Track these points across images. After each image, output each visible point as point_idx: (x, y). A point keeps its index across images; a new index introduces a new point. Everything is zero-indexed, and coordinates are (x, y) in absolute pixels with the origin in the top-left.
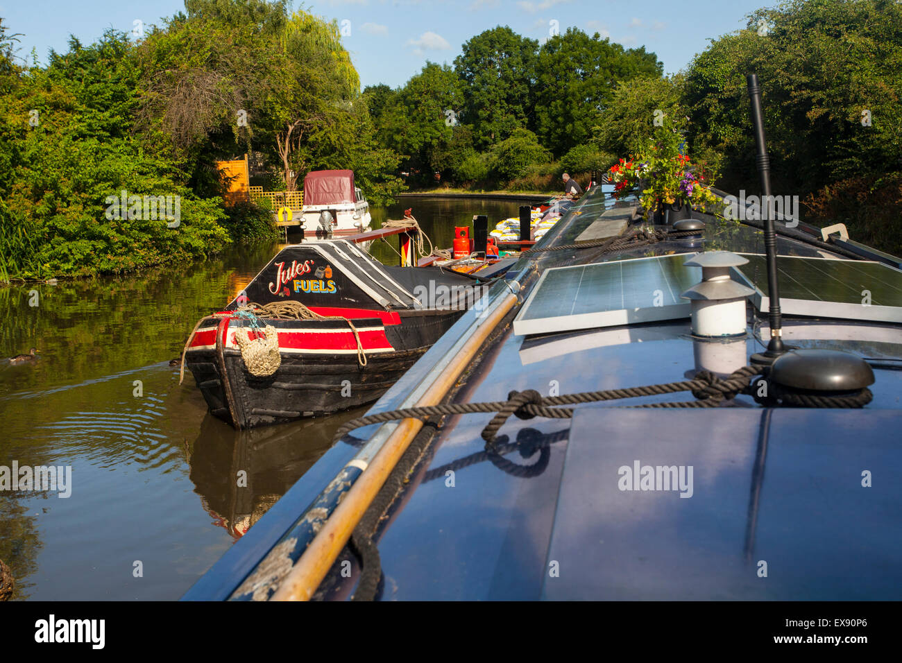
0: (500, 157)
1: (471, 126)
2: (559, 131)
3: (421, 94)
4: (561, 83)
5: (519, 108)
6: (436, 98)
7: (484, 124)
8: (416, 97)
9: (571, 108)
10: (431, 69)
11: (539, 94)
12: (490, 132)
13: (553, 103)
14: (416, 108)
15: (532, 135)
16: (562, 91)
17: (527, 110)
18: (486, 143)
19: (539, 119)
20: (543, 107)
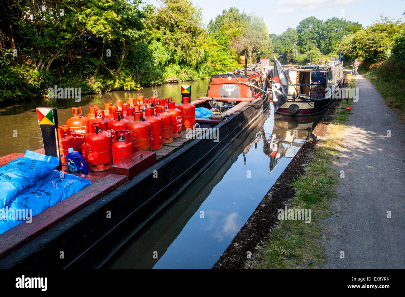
0: (308, 56)
1: (300, 46)
2: (327, 48)
3: (285, 37)
4: (329, 34)
5: (315, 41)
6: (290, 38)
7: (304, 46)
8: (284, 38)
9: (331, 41)
10: (289, 30)
11: (322, 37)
12: (306, 48)
13: (326, 40)
14: (284, 41)
15: (318, 49)
16: (329, 36)
17: (317, 42)
18: (304, 51)
19: (321, 44)
20: (323, 41)
